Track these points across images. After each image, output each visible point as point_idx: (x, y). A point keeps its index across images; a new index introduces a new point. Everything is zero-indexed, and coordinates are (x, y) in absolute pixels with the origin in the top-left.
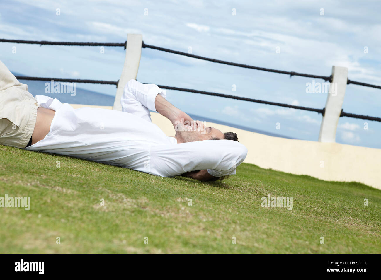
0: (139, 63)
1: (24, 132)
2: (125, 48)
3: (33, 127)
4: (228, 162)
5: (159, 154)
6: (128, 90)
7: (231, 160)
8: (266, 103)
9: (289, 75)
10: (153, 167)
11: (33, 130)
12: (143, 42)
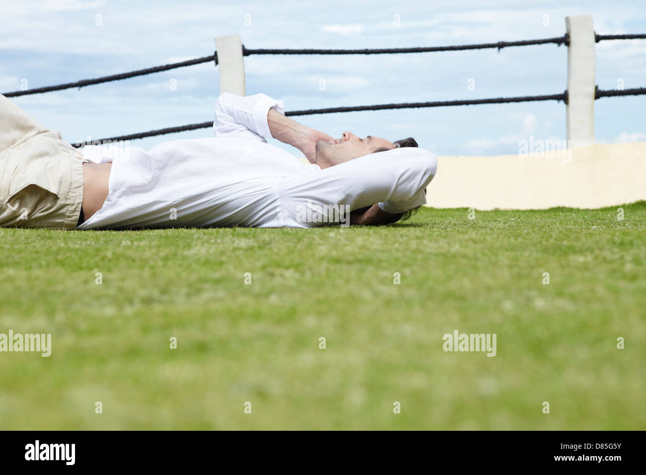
0: (245, 82)
1: (68, 202)
2: (217, 63)
3: (80, 191)
4: (408, 183)
5: (292, 193)
6: (222, 110)
7: (412, 180)
8: (467, 103)
9: (496, 49)
10: (289, 217)
11: (82, 196)
12: (243, 46)
